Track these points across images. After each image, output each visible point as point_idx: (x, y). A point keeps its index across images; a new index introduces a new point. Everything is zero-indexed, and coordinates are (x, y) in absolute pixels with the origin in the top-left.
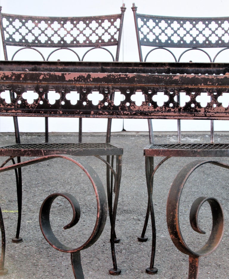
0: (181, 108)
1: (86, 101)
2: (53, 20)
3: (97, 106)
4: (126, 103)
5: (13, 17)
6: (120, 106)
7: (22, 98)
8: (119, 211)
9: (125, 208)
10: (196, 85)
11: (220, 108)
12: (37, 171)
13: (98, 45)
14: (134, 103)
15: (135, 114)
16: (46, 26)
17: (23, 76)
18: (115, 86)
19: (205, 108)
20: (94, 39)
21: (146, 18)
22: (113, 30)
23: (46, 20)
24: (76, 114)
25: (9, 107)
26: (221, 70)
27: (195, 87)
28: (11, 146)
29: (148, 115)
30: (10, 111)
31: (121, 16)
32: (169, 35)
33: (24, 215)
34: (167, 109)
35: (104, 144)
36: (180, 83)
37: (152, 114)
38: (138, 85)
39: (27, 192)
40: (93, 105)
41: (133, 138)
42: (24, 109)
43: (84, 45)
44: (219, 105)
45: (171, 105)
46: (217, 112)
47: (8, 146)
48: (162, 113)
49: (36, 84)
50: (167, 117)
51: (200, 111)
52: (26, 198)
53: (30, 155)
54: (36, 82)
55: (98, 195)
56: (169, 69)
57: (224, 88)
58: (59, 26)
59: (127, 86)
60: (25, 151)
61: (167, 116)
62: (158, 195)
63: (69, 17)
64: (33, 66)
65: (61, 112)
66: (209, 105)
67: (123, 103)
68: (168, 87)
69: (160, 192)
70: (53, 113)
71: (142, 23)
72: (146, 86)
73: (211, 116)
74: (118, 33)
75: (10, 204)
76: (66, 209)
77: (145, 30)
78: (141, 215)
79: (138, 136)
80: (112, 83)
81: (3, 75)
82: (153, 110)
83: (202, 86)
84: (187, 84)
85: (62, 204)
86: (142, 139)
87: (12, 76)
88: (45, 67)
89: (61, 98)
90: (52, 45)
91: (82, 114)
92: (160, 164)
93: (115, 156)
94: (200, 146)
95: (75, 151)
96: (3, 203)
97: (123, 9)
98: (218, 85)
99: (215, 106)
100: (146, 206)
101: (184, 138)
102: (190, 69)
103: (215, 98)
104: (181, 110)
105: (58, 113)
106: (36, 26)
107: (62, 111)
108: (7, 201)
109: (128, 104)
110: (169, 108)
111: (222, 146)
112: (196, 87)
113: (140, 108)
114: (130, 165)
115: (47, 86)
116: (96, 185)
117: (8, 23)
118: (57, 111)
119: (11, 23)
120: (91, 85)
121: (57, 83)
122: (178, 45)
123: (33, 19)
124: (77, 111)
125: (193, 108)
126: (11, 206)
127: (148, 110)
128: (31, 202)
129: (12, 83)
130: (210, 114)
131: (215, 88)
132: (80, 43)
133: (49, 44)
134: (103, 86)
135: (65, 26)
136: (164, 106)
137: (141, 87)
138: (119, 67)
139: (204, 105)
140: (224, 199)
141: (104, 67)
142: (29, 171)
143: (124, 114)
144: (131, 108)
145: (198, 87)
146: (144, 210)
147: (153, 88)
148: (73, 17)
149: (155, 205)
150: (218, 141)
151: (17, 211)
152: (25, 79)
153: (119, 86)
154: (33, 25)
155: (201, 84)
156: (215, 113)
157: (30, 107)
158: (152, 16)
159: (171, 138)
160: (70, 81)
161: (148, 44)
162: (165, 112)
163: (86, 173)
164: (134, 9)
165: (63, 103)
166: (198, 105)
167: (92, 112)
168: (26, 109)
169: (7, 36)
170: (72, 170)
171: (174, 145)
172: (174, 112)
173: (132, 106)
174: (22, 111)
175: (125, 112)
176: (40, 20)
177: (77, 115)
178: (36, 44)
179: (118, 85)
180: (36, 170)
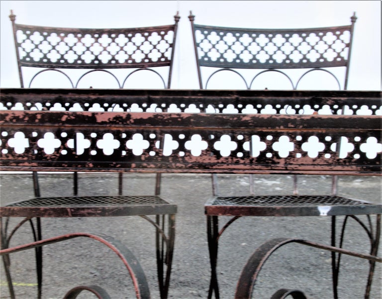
0: (253, 159)
1: (126, 150)
2: (84, 32)
3: (140, 157)
4: (178, 152)
5: (30, 29)
6: (170, 156)
7: (38, 147)
8: (172, 283)
9: (182, 279)
10: (273, 127)
11: (305, 158)
12: (65, 227)
13: (143, 65)
14: (189, 152)
15: (191, 167)
16: (76, 40)
17: (39, 117)
18: (165, 130)
19: (286, 159)
20: (138, 58)
21: (207, 30)
22: (163, 46)
23: (75, 32)
24: (112, 167)
25: (20, 158)
26: (307, 100)
27: (271, 130)
28: (28, 202)
29: (208, 168)
30: (21, 164)
31: (173, 28)
32: (238, 52)
33: (46, 290)
34: (235, 160)
35: (152, 197)
36: (251, 126)
37: (214, 167)
38: (196, 128)
39: (51, 256)
40: (133, 155)
41: (192, 181)
42: (41, 161)
43: (125, 66)
44: (305, 154)
45: (240, 155)
46: (302, 164)
47: (23, 202)
48: (228, 165)
49: (57, 128)
50: (235, 171)
51: (278, 163)
52: (50, 265)
53: (52, 214)
54: (56, 125)
55: (139, 290)
56: (237, 99)
57: (311, 131)
58: (93, 40)
59: (180, 130)
60: (46, 210)
61: (234, 169)
62: (224, 261)
63: (106, 29)
64: (57, 96)
65: (91, 165)
66: (292, 155)
67: (175, 152)
68: (235, 130)
69: (227, 256)
70: (79, 166)
71: (202, 37)
72: (205, 130)
73: (293, 170)
74: (170, 49)
75: (27, 275)
76: (102, 281)
77: (205, 46)
78: (203, 288)
79: (199, 178)
80: (159, 125)
81: (12, 115)
82: (216, 161)
83: (281, 129)
84: (261, 126)
85: (98, 274)
86: (203, 182)
87: (25, 116)
88: (73, 96)
89: (91, 145)
90: (83, 66)
91: (119, 167)
92: (226, 227)
93: (167, 217)
94: (279, 199)
95: (112, 210)
96: (19, 273)
97: (177, 19)
98: (303, 128)
99: (299, 155)
100: (208, 276)
101: (258, 180)
102: (265, 98)
103: (299, 145)
104: (254, 161)
105: (87, 166)
106: (62, 41)
107: (93, 164)
108: (25, 270)
109: (182, 154)
110: (237, 159)
111: (308, 198)
112: (273, 131)
113: (199, 159)
114: (188, 218)
115: (72, 130)
116: (136, 277)
117: (25, 37)
118: (85, 163)
119: (28, 37)
120: (131, 129)
121: (85, 125)
122: (250, 66)
123: (58, 31)
124: (112, 164)
125: (269, 159)
126: (29, 277)
127: (209, 161)
128: (56, 272)
129: (24, 127)
130: (292, 166)
131: (299, 131)
132: (119, 63)
133: (79, 64)
134: (147, 129)
135: (100, 40)
136: (230, 156)
137: (199, 130)
138: (171, 96)
139: (284, 154)
140: (313, 265)
141: (151, 96)
142: (55, 227)
143: (177, 168)
144: (187, 159)
145: (275, 130)
146: (207, 281)
147: (216, 132)
148: (111, 29)
149: (222, 274)
150: (304, 184)
151: (37, 284)
152: (42, 121)
153: (169, 130)
154: (59, 39)
155: (279, 127)
156: (300, 165)
157: (48, 158)
158: (215, 27)
159: (242, 180)
160: (103, 123)
161: (210, 64)
162: (231, 164)
163: (122, 259)
164: (191, 18)
165: (93, 153)
166: (276, 154)
167: (133, 165)
168: (44, 161)
169: (22, 55)
170: (111, 225)
171: (245, 197)
172: (244, 164)
173: (187, 156)
174: (39, 163)
175: (178, 165)
176: (67, 32)
177: (114, 169)
178: (61, 65)
179: (168, 128)
180: (63, 225)
